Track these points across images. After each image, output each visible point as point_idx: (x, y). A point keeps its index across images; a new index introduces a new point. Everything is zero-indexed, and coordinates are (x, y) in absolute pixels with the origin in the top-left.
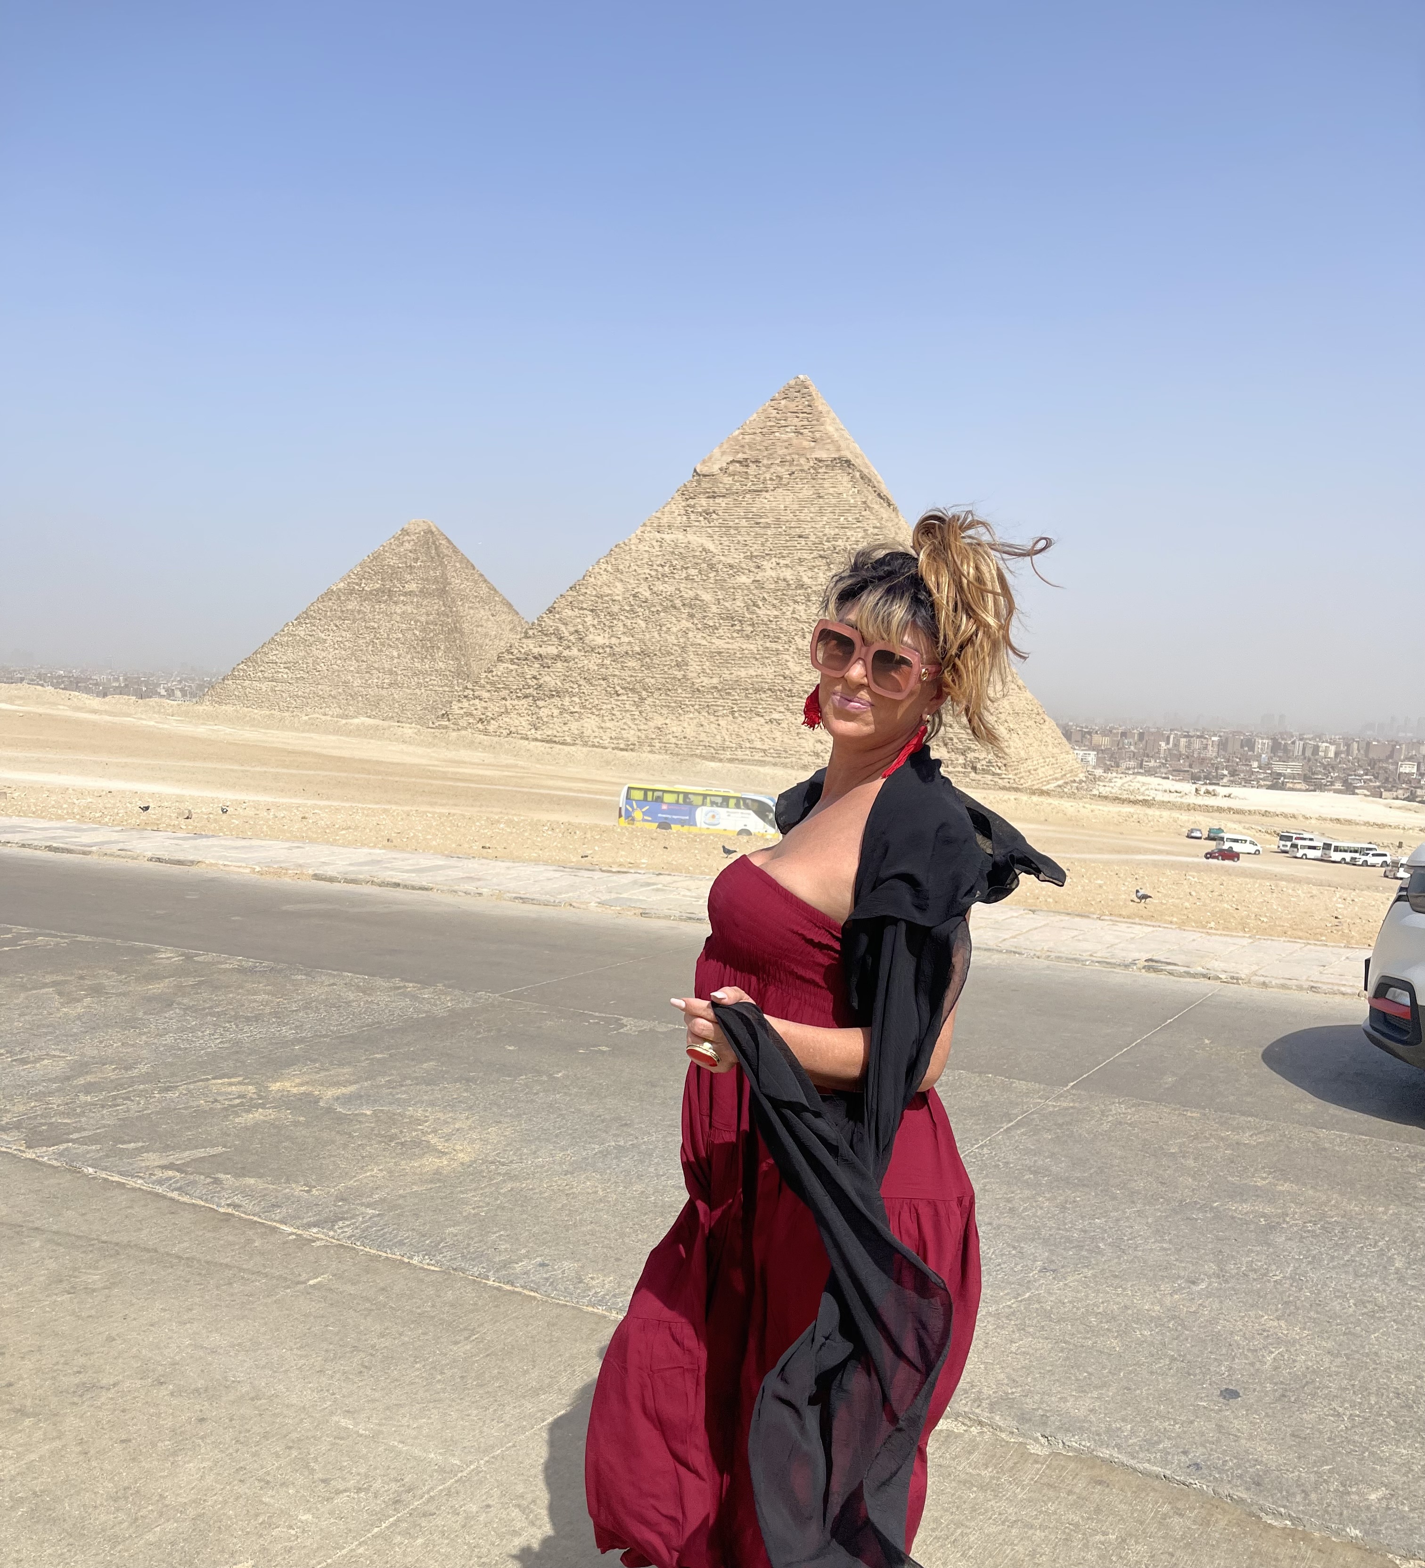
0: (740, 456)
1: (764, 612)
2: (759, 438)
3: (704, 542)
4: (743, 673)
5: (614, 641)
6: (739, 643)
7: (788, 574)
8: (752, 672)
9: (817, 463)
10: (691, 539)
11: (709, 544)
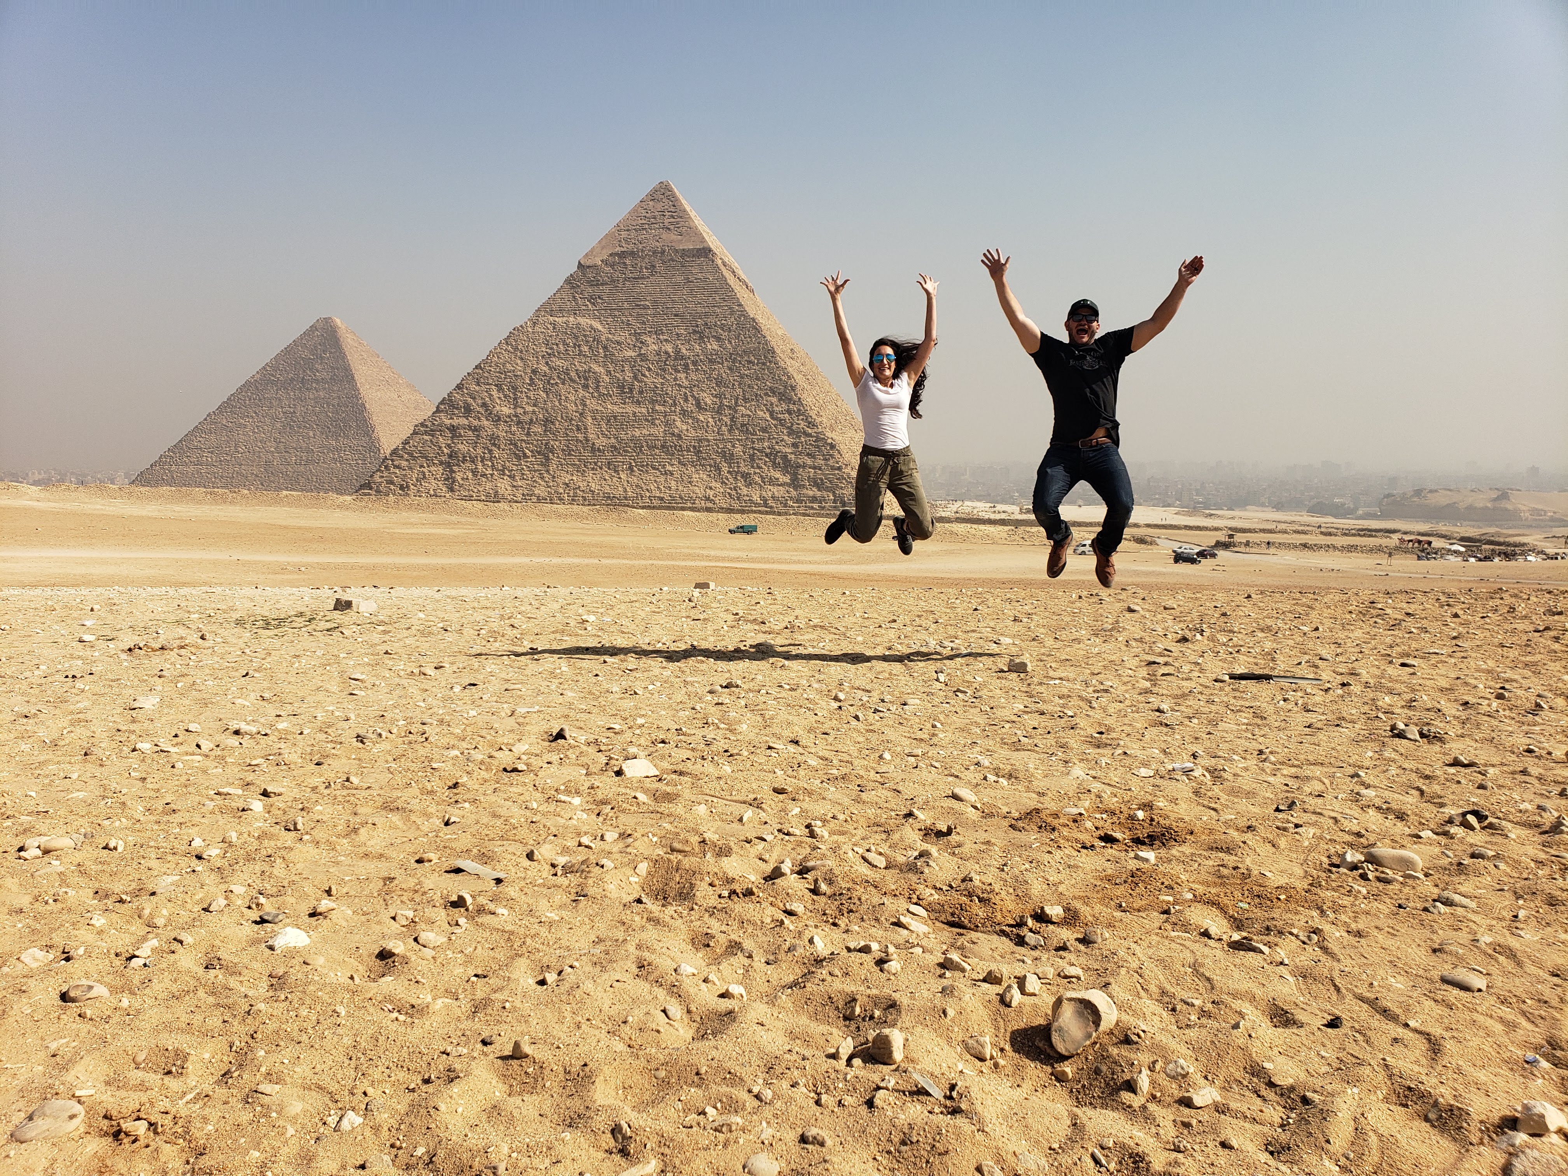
0: (619, 250)
1: (650, 380)
2: (633, 234)
3: (593, 323)
4: (637, 433)
5: (520, 411)
6: (630, 409)
7: (669, 348)
8: (645, 432)
9: (684, 253)
10: (581, 320)
11: (597, 325)
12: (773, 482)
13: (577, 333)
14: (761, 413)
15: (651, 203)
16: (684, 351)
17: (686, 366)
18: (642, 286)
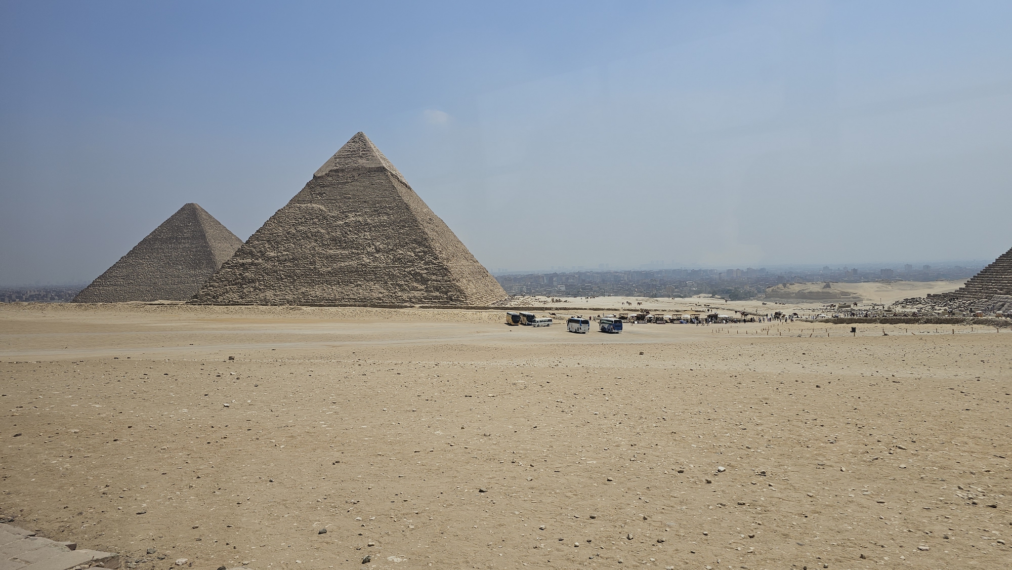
0: (335, 168)
1: (351, 236)
2: (343, 160)
3: (321, 207)
4: (343, 265)
5: (279, 254)
6: (339, 252)
7: (360, 219)
8: (347, 264)
9: (370, 170)
10: (314, 205)
11: (323, 208)
12: (415, 289)
13: (311, 213)
14: (409, 253)
15: (353, 144)
16: (369, 221)
17: (370, 228)
18: (348, 187)
